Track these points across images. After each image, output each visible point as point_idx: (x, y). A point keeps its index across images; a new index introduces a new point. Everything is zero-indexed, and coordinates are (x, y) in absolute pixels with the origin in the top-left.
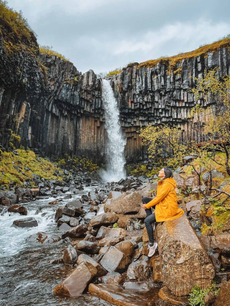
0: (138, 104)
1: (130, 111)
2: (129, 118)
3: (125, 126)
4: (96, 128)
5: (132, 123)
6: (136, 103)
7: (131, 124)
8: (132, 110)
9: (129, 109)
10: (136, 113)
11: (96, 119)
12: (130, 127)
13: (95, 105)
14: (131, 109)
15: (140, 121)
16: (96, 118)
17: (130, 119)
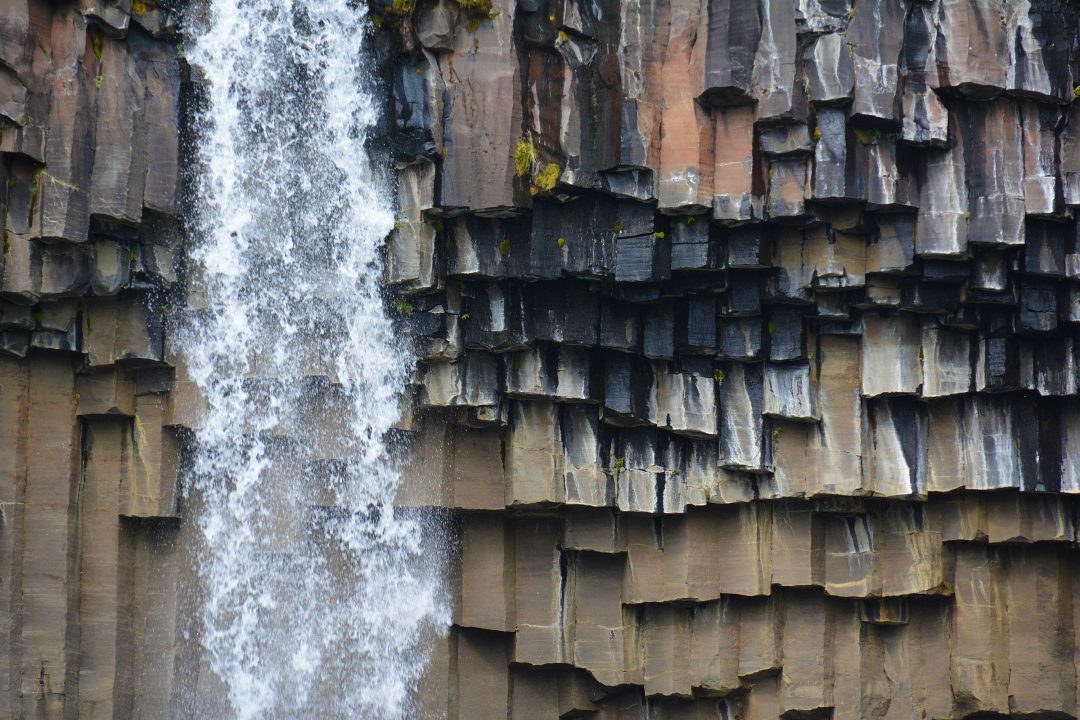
0: (833, 129)
1: (694, 255)
2: (686, 361)
3: (612, 510)
4: (105, 548)
5: (746, 452)
6: (782, 125)
7: (734, 473)
8: (721, 233)
9: (668, 221)
10: (795, 285)
11: (111, 398)
12: (715, 516)
13: (86, 164)
14: (701, 217)
15: (874, 406)
16: (104, 371)
17: (706, 387)
